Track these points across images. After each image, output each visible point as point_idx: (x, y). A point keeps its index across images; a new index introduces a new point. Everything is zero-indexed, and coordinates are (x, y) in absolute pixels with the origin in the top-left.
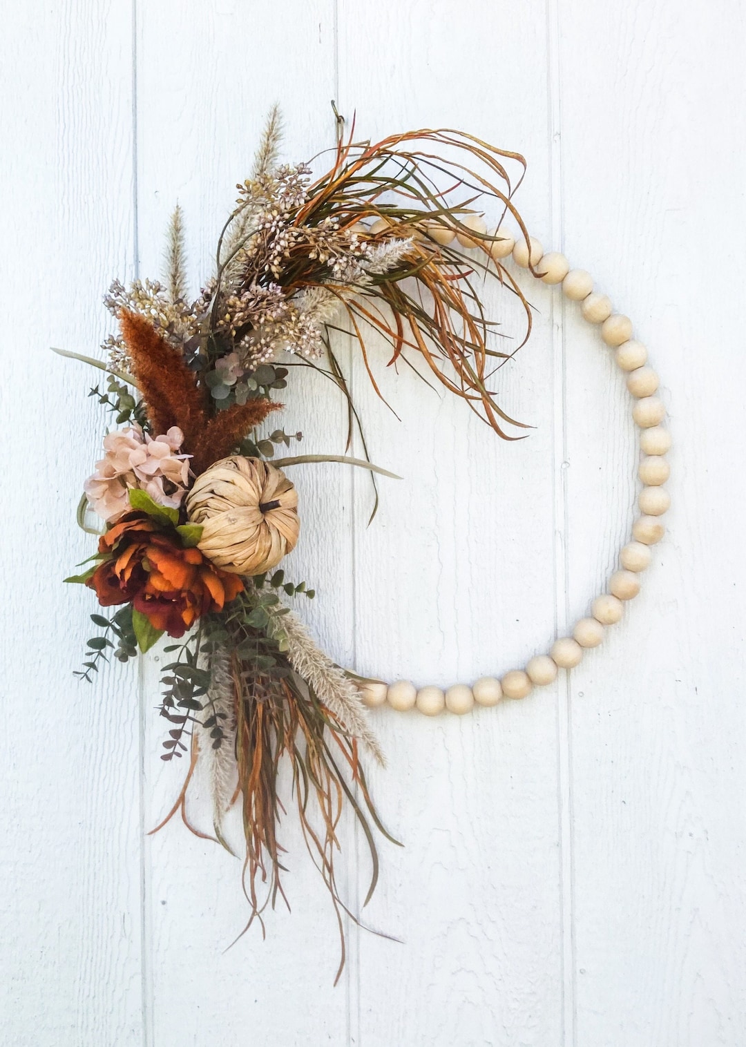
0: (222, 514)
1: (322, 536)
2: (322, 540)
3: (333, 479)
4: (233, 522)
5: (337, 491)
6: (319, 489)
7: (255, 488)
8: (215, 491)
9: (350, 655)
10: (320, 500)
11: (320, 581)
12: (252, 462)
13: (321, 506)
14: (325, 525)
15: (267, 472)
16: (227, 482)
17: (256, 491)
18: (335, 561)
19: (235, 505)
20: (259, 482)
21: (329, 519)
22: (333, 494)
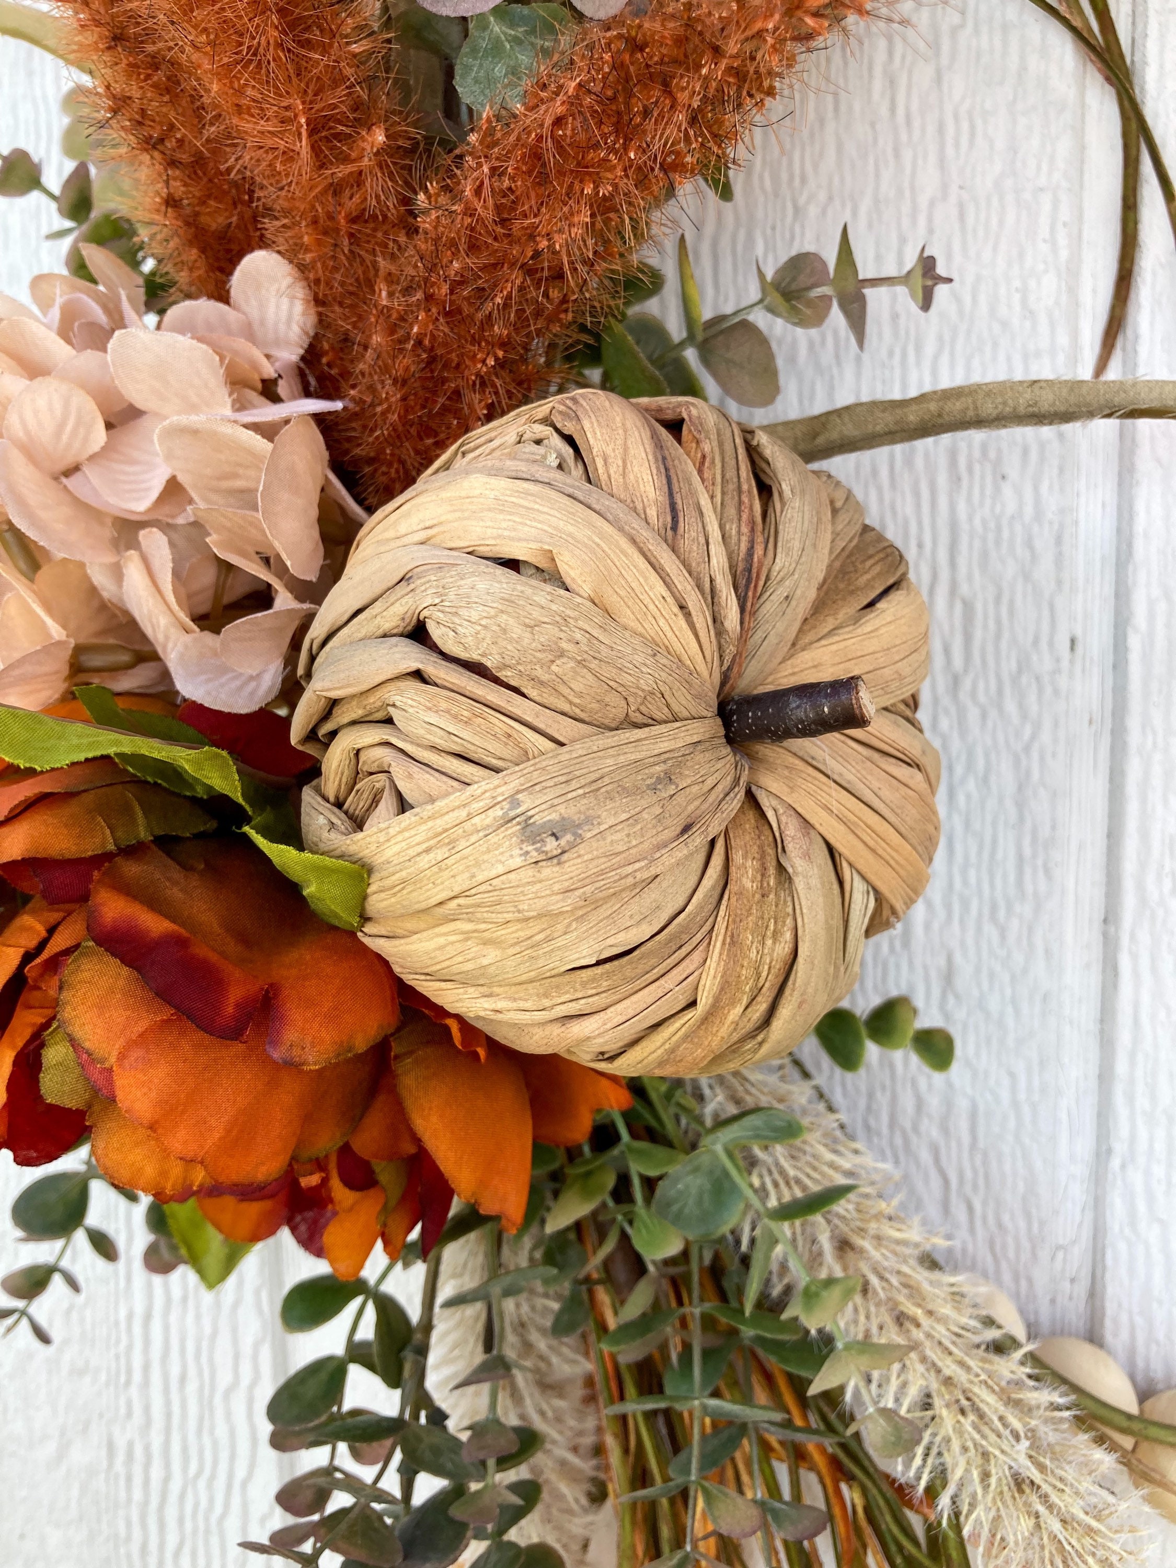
0: (484, 783)
1: (970, 766)
2: (971, 785)
3: (1029, 510)
4: (551, 845)
5: (1046, 564)
6: (962, 562)
7: (694, 601)
8: (431, 627)
9: (1078, 1258)
10: (968, 607)
11: (958, 958)
12: (675, 427)
13: (968, 638)
14: (984, 716)
15: (765, 490)
16: (513, 565)
17: (702, 620)
18: (1028, 877)
19: (563, 728)
20: (719, 560)
21: (1008, 691)
22: (1027, 577)
